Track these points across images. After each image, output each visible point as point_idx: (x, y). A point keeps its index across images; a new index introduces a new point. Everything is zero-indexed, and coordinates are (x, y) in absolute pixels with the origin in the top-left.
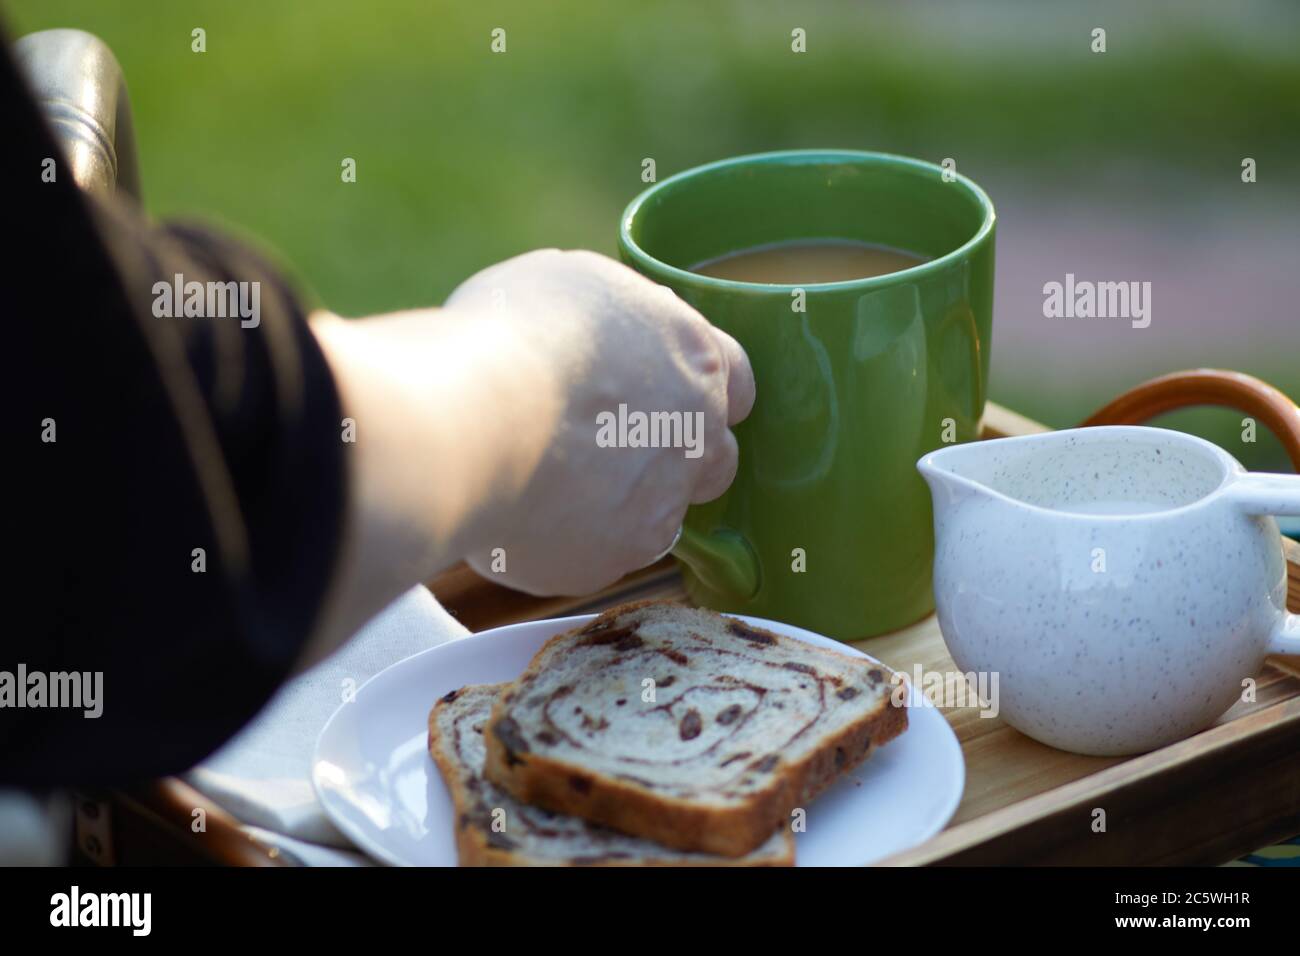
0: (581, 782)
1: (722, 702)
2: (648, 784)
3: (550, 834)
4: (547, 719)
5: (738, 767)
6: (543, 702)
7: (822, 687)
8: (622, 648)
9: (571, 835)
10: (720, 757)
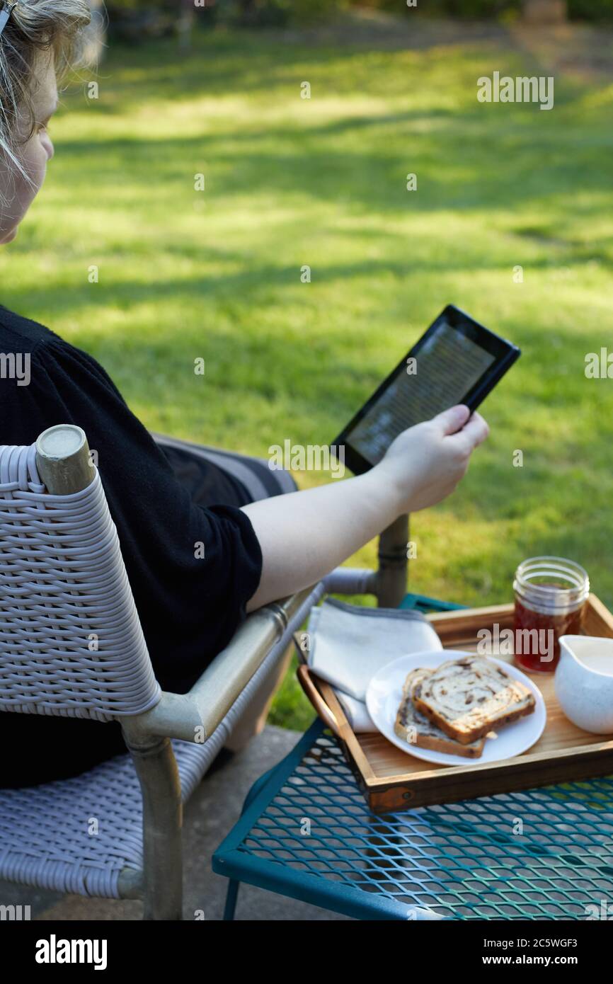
0: (430, 711)
1: (482, 694)
2: (447, 718)
3: (419, 722)
4: (431, 689)
5: (475, 717)
6: (433, 681)
7: (512, 697)
8: (465, 669)
9: (424, 724)
10: (472, 713)
